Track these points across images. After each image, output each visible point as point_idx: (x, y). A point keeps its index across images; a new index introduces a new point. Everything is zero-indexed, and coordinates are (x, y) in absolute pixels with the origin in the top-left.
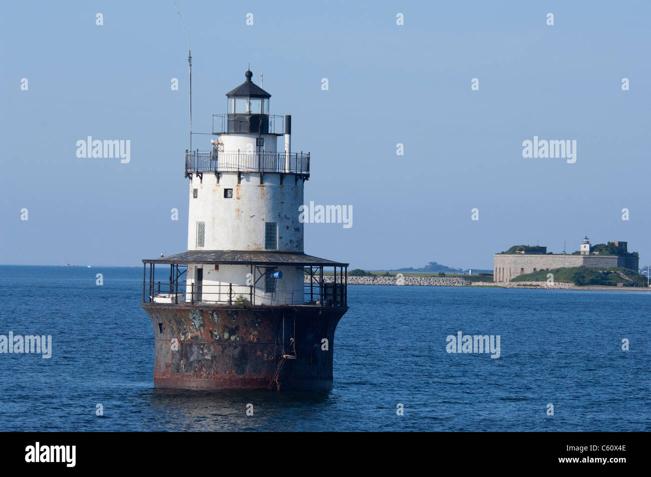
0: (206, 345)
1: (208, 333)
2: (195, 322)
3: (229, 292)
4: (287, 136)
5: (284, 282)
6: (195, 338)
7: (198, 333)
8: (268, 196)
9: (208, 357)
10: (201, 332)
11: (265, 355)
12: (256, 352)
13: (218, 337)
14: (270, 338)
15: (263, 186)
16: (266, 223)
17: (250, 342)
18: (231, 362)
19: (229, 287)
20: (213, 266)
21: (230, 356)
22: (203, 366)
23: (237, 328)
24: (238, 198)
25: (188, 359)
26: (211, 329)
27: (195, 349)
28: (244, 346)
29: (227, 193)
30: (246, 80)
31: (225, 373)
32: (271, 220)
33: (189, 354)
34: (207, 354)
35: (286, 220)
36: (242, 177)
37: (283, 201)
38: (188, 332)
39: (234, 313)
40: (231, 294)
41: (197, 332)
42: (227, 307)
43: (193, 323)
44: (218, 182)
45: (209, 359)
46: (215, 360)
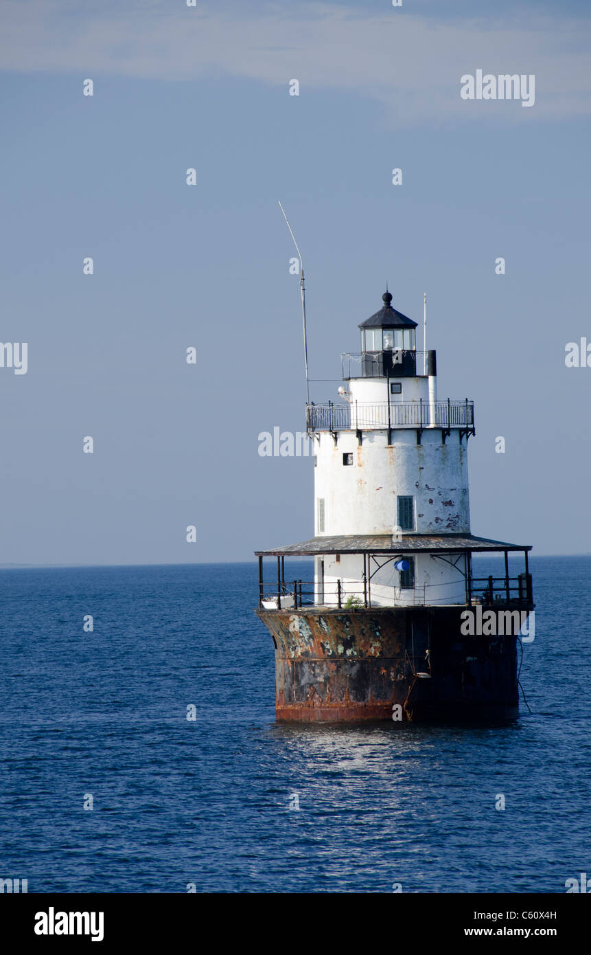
0: (318, 663)
1: (319, 648)
2: (303, 632)
3: (337, 591)
4: (431, 378)
5: (428, 575)
6: (305, 654)
7: (308, 648)
8: (400, 461)
9: (321, 679)
10: (311, 646)
11: (392, 674)
12: (379, 669)
13: (331, 651)
14: (398, 651)
15: (392, 447)
16: (398, 496)
17: (372, 657)
18: (348, 684)
19: (337, 584)
20: (334, 556)
21: (346, 677)
22: (315, 691)
23: (353, 638)
24: (360, 466)
25: (299, 682)
26: (322, 641)
27: (306, 668)
28: (363, 663)
29: (346, 458)
30: (384, 305)
31: (341, 700)
32: (406, 493)
33: (300, 675)
34: (319, 675)
35: (427, 491)
36: (363, 436)
37: (422, 466)
38: (297, 646)
39: (345, 619)
40: (339, 593)
41: (306, 645)
42: (335, 611)
43: (301, 635)
44: (336, 445)
45: (321, 682)
46: (329, 683)
